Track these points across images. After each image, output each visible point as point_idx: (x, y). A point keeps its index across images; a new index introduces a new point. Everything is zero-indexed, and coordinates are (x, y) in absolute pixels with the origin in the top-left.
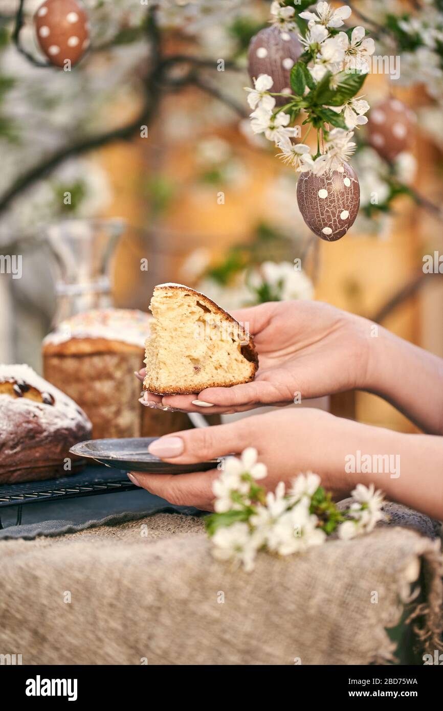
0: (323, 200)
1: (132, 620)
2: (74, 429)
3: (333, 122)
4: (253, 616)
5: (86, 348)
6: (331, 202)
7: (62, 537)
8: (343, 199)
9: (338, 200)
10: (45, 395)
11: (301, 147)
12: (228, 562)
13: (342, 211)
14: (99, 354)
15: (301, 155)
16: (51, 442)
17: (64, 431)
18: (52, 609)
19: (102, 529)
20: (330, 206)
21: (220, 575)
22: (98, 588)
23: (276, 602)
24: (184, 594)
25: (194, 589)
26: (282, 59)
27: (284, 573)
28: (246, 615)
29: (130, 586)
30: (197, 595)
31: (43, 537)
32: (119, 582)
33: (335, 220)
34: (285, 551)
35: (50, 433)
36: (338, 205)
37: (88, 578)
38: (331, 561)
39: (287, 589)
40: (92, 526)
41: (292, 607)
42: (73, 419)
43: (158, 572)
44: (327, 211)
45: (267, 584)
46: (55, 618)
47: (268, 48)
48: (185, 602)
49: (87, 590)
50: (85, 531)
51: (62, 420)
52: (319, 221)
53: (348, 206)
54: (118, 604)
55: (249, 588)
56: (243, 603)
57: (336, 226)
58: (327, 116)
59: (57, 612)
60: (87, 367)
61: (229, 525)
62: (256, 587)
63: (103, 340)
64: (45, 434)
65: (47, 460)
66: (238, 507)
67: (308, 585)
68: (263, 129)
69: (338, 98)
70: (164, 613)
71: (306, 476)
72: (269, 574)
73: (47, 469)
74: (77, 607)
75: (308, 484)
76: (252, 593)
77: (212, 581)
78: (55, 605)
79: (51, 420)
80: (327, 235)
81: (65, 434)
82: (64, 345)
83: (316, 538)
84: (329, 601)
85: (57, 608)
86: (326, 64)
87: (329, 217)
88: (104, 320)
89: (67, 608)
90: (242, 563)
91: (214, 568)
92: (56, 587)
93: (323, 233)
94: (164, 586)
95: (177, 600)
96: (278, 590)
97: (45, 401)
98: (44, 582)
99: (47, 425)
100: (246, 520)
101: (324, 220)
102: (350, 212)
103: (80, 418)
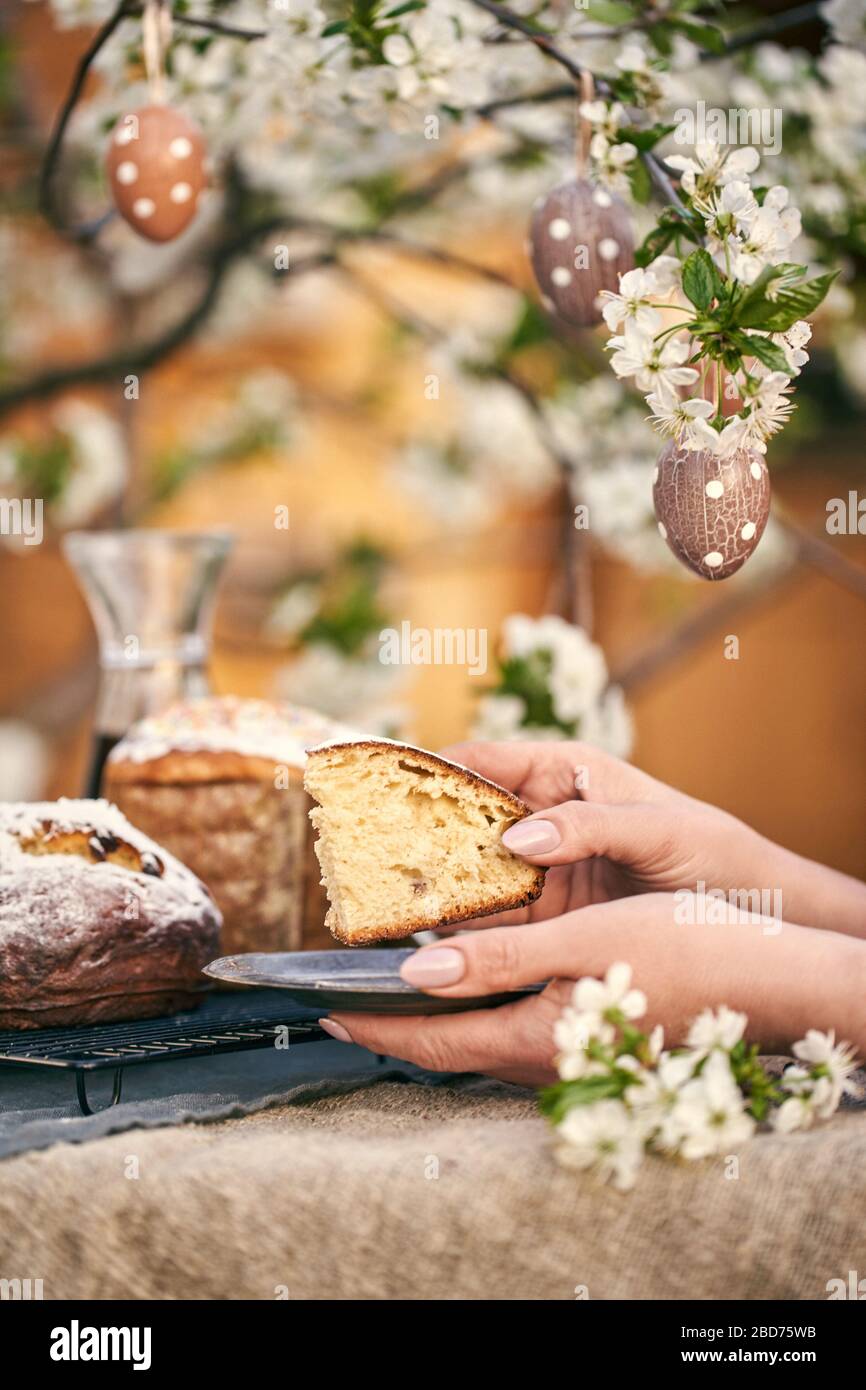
0: (714, 501)
1: (404, 1279)
2: (201, 922)
3: (768, 361)
4: (629, 1272)
5: (202, 770)
6: (729, 505)
7: (220, 1125)
8: (749, 502)
9: (741, 502)
10: (148, 859)
11: (697, 404)
12: (588, 1170)
13: (745, 523)
14: (225, 781)
15: (693, 418)
16: (161, 946)
17: (184, 927)
18: (257, 1259)
19: (286, 1110)
20: (726, 512)
21: (570, 1196)
22: (343, 1221)
23: (678, 1248)
24: (504, 1234)
25: (523, 1224)
26: (598, 240)
27: (690, 1195)
28: (618, 1271)
29: (402, 1216)
30: (527, 1234)
31: (192, 1125)
32: (380, 1208)
33: (732, 539)
34: (693, 1151)
35: (160, 929)
36: (741, 511)
37: (322, 1200)
38: (775, 1173)
39: (697, 1223)
40: (272, 1105)
41: (707, 1257)
42: (196, 904)
43: (455, 1189)
44: (720, 522)
45: (656, 1212)
46: (260, 1275)
47: (571, 220)
48: (507, 1247)
49: (321, 1223)
50: (259, 1115)
51: (180, 905)
52: (702, 540)
53: (756, 515)
54: (378, 1249)
55: (625, 1220)
56: (614, 1249)
57: (731, 550)
58: (757, 349)
59: (263, 1265)
60: (202, 806)
61: (588, 1102)
62: (636, 1217)
63: (236, 756)
64: (153, 931)
65: (155, 980)
66: (599, 1069)
67: (734, 1216)
68: (635, 369)
69: (778, 318)
70: (465, 1267)
71: (715, 1013)
72: (663, 1194)
73: (154, 997)
74: (302, 1254)
75: (723, 1028)
76: (628, 1230)
77: (555, 1208)
78: (260, 1251)
79: (163, 906)
80: (712, 568)
81: (185, 931)
82: (155, 763)
83: (740, 1129)
84: (774, 1246)
85: (265, 1257)
86: (755, 253)
87: (722, 533)
88: (228, 719)
89: (284, 1257)
90: (614, 1174)
91: (560, 1184)
92: (263, 1219)
93: (705, 564)
94: (466, 1217)
95: (490, 1243)
96: (680, 1223)
97: (147, 870)
98: (241, 1209)
99: (156, 915)
100: (618, 1095)
101: (711, 538)
102: (757, 527)
103: (207, 903)
